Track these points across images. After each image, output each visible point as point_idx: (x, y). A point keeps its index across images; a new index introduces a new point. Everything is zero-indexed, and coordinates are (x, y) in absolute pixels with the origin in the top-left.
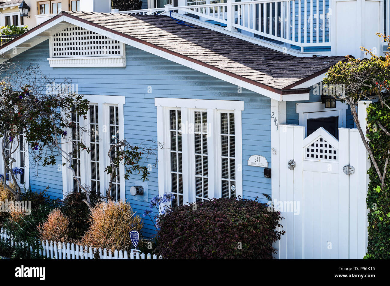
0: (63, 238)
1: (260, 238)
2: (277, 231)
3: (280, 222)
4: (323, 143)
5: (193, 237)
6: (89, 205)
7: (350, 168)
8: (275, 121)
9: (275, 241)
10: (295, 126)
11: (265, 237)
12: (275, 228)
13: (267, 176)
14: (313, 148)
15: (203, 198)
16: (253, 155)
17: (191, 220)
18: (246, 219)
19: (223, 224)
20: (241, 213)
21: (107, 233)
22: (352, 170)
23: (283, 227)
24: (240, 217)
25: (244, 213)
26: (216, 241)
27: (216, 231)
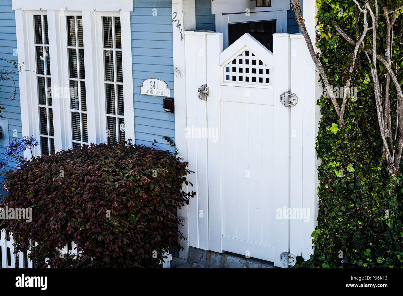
1: (155, 204)
2: (183, 192)
3: (188, 177)
4: (250, 58)
5: (53, 206)
7: (291, 97)
8: (179, 25)
9: (181, 207)
10: (207, 33)
11: (164, 202)
12: (181, 187)
13: (168, 110)
14: (234, 65)
15: (82, 143)
16: (148, 79)
17: (48, 179)
18: (132, 178)
19: (96, 187)
20: (125, 168)
22: (294, 100)
23: (193, 186)
24: (124, 174)
25: (130, 167)
26: (86, 212)
27: (85, 196)
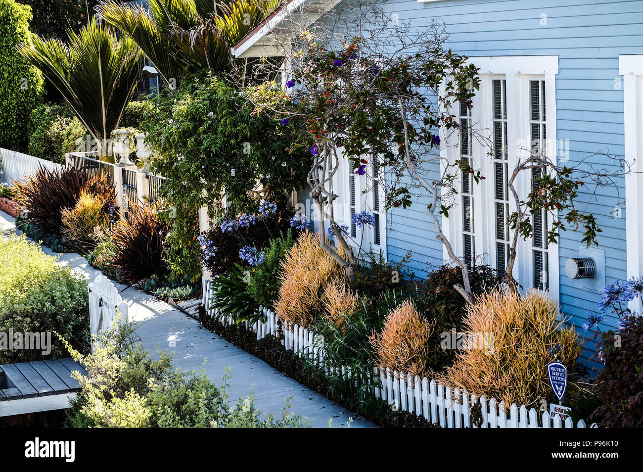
0: (414, 366)
6: (466, 298)
21: (498, 363)
